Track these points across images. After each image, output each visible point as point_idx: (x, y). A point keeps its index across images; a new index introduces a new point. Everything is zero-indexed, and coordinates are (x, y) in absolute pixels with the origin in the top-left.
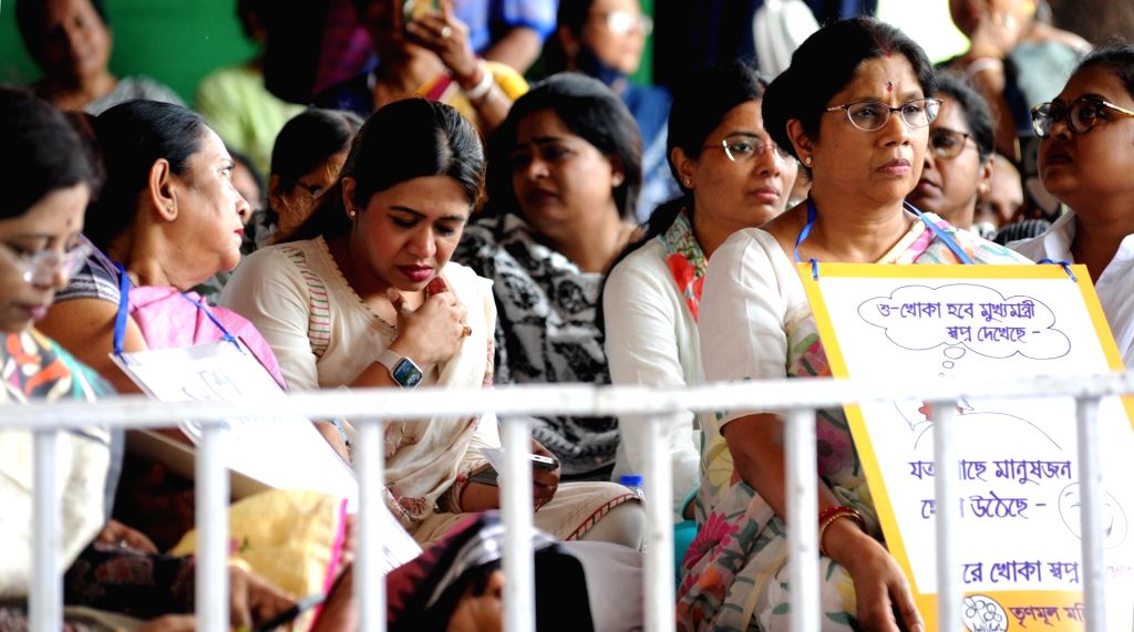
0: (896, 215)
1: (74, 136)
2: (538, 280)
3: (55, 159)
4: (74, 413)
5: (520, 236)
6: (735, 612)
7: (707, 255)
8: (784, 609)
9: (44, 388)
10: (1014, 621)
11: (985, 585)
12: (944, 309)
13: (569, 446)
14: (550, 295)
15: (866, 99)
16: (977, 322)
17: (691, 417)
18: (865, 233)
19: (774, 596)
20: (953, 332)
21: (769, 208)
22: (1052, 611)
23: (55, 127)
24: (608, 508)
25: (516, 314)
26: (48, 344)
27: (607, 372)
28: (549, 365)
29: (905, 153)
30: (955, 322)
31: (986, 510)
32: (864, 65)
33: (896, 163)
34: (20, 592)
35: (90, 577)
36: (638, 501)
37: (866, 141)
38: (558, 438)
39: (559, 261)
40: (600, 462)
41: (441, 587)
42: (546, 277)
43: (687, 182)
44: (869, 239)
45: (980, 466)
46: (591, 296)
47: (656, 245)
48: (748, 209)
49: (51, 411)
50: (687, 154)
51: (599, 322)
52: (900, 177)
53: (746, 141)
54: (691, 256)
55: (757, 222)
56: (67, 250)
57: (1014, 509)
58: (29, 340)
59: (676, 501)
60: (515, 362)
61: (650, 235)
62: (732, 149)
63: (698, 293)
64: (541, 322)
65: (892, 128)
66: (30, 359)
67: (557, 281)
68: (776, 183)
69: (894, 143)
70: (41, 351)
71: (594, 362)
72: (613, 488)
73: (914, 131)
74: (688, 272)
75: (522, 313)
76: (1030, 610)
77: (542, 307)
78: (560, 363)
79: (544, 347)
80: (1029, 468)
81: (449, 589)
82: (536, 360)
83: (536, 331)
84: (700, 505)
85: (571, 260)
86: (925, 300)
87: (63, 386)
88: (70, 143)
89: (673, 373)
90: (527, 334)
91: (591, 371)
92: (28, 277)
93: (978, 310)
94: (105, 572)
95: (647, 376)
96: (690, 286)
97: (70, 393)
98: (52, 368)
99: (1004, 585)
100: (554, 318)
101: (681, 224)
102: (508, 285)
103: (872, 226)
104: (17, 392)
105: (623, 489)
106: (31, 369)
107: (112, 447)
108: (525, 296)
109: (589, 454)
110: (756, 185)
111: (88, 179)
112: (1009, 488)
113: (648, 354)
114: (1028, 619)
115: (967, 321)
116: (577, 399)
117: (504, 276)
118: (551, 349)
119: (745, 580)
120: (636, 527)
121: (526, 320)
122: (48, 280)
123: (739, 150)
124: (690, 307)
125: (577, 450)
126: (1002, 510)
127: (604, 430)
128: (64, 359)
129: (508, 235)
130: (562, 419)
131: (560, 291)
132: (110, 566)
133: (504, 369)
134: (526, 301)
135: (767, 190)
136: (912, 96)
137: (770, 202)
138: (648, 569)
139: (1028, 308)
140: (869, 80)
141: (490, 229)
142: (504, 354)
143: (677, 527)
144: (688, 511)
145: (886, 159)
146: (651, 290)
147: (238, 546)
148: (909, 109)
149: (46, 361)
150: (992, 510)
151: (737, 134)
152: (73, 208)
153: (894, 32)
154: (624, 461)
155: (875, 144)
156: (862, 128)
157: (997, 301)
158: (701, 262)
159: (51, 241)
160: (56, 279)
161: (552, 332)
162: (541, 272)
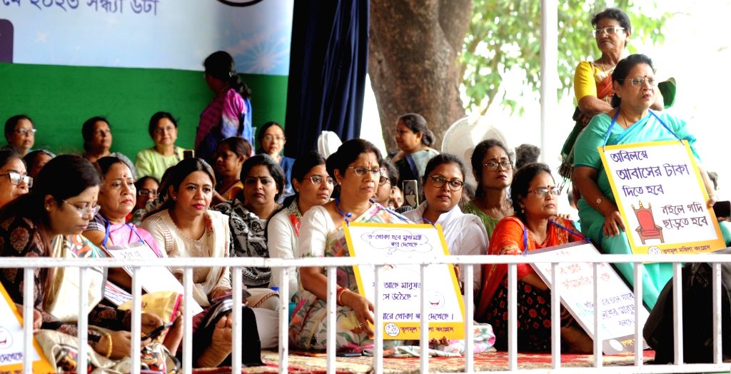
0: (367, 203)
1: (95, 170)
2: (245, 221)
3: (89, 177)
4: (92, 262)
5: (240, 206)
6: (307, 333)
7: (302, 215)
8: (324, 331)
9: (83, 254)
10: (402, 331)
11: (394, 320)
12: (391, 237)
13: (254, 276)
14: (249, 226)
15: (361, 167)
16: (402, 241)
17: (295, 268)
18: (356, 209)
19: (321, 327)
20: (393, 244)
21: (324, 200)
22: (415, 328)
23: (89, 167)
24: (267, 297)
25: (237, 232)
26: (85, 239)
27: (268, 252)
28: (248, 249)
29: (372, 185)
30: (394, 241)
31: (397, 298)
32: (362, 155)
33: (369, 187)
34: (75, 319)
35: (96, 316)
36: (278, 296)
37: (361, 179)
38: (250, 274)
39: (252, 215)
40: (264, 282)
41: (210, 320)
42: (248, 220)
43: (297, 190)
44: (357, 211)
45: (397, 284)
46: (263, 227)
47: (285, 211)
48: (317, 200)
49: (85, 261)
50: (298, 180)
51: (266, 236)
52: (370, 192)
53: (318, 177)
54: (297, 215)
55: (320, 204)
56: (93, 207)
57: (406, 297)
58: (79, 238)
59: (290, 296)
60: (237, 248)
61: (283, 208)
62: (313, 180)
63: (299, 227)
64: (246, 235)
65: (368, 177)
66: (79, 244)
67: (252, 222)
68: (327, 192)
69: (368, 181)
70: (83, 241)
71: (263, 249)
72: (268, 291)
73: (375, 177)
74: (296, 220)
75: (240, 232)
76: (407, 328)
77: (246, 230)
78: (252, 249)
79: (247, 244)
80: (413, 285)
81: (213, 320)
82: (244, 248)
83: (245, 238)
84: (298, 297)
85: (256, 215)
86: (384, 234)
87: (89, 253)
88: (94, 172)
89: (290, 253)
90: (241, 239)
91: (263, 252)
92: (81, 216)
93: (402, 238)
94: (101, 315)
95: (281, 255)
96: (296, 225)
97: (91, 256)
98: (86, 247)
99: (400, 320)
100: (250, 234)
101: (294, 204)
102: (235, 222)
103: (359, 207)
104: (75, 254)
105: (272, 291)
106: (79, 247)
107: (104, 274)
108: (241, 226)
109: (261, 279)
110: (321, 192)
111: (99, 183)
112: (405, 291)
113: (282, 247)
114: (407, 331)
115: (398, 240)
116: (258, 262)
117: (234, 219)
118: (249, 244)
119: (312, 322)
120: (276, 303)
121: (241, 234)
122: (87, 217)
123: (316, 180)
124: (296, 232)
125: (257, 277)
126: (402, 298)
127: (266, 272)
128: (90, 244)
129: (236, 206)
130: (253, 268)
131: (253, 225)
132: (103, 312)
133: (233, 251)
134: (241, 228)
135: (324, 194)
136: (375, 167)
137: (325, 198)
138: (280, 318)
139: (420, 237)
140: (363, 160)
141: (230, 204)
142: (233, 245)
143: (290, 304)
144: (293, 299)
145: (366, 186)
146: (282, 225)
147: (144, 306)
148: (374, 170)
149: (84, 245)
150: (399, 298)
151: (315, 175)
152: (95, 193)
153: (372, 145)
154: (273, 282)
155: (363, 181)
156: (359, 175)
157: (409, 235)
158: (300, 217)
159: (88, 203)
160: (90, 216)
161: (249, 238)
162: (246, 218)
